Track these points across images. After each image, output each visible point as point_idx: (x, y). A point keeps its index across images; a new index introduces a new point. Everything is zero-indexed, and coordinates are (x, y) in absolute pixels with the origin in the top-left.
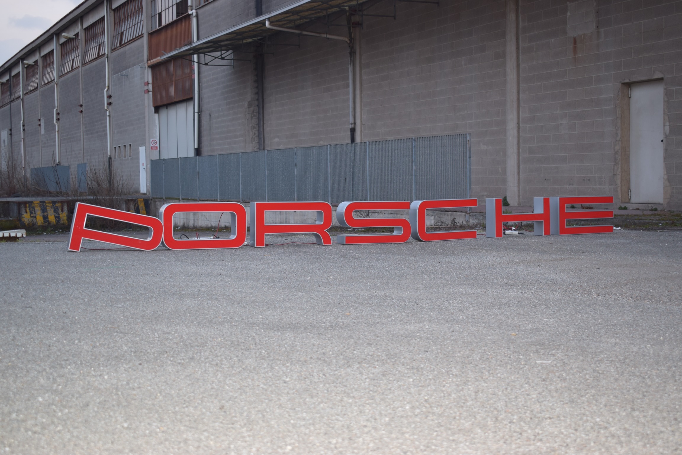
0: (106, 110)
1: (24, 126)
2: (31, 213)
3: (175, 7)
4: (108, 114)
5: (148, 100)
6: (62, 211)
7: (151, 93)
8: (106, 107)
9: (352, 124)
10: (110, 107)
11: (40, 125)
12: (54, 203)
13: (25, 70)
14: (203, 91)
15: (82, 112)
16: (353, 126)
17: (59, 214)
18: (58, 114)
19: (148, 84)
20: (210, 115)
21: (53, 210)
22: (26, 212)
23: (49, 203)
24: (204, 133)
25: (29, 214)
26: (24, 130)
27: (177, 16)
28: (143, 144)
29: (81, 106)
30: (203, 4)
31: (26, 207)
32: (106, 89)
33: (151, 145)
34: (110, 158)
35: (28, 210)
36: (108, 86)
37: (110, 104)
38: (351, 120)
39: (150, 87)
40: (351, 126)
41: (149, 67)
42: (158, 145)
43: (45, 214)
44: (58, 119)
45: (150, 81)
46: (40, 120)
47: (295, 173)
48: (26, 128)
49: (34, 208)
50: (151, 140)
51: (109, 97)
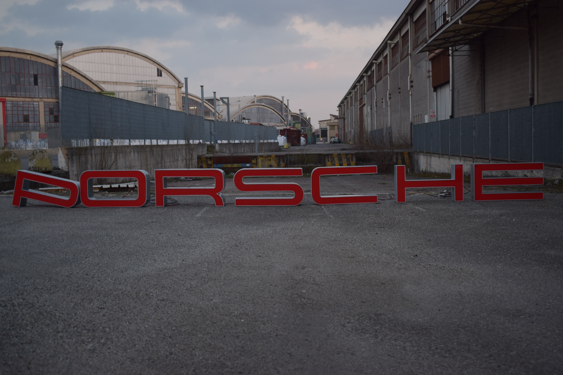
0: (409, 91)
1: (376, 103)
2: (332, 161)
3: (442, 16)
4: (410, 94)
5: (429, 84)
6: (352, 160)
7: (431, 78)
8: (409, 89)
9: (531, 95)
10: (412, 89)
11: (383, 102)
12: (347, 155)
13: (377, 66)
14: (456, 74)
15: (400, 92)
16: (532, 96)
17: (350, 162)
18: (390, 94)
19: (429, 71)
20: (458, 92)
21: (346, 160)
22: (329, 161)
23: (344, 155)
24: (455, 105)
25: (330, 162)
26: (376, 105)
27: (443, 23)
28: (426, 114)
29: (400, 88)
30: (456, 11)
31: (329, 158)
32: (409, 77)
33: (431, 114)
34: (411, 123)
35: (330, 160)
36: (411, 75)
37: (412, 86)
38: (530, 91)
39: (431, 73)
40: (530, 97)
41: (430, 60)
42: (435, 114)
43: (341, 162)
44: (390, 98)
45: (431, 70)
46: (382, 99)
47: (474, 135)
48: (378, 104)
49: (333, 158)
50: (431, 110)
51: (412, 82)
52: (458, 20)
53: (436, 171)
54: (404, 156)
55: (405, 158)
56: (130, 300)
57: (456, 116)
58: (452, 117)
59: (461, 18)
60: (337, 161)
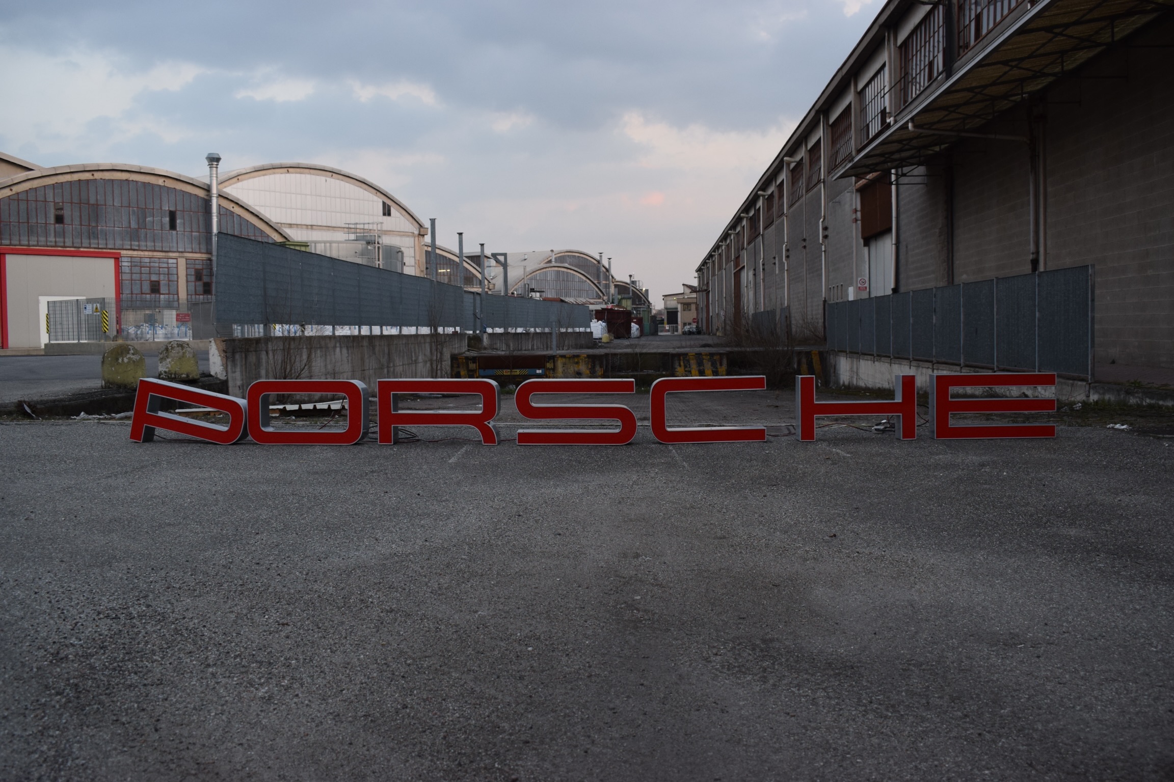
0: (822, 244)
1: (763, 265)
2: (685, 367)
3: (879, 115)
4: (823, 249)
5: (855, 232)
6: (721, 365)
7: (859, 222)
8: (821, 241)
9: (1033, 253)
10: (826, 241)
11: (775, 264)
12: (712, 355)
13: (766, 201)
14: (902, 217)
15: (805, 247)
16: (1034, 256)
17: (717, 368)
18: (788, 250)
19: (856, 211)
20: (907, 247)
21: (710, 363)
22: (680, 366)
23: (706, 355)
24: (902, 269)
25: (683, 368)
26: (764, 269)
27: (881, 126)
28: (851, 285)
29: (804, 240)
30: (903, 107)
31: (680, 360)
32: (822, 220)
33: (859, 285)
34: (825, 301)
35: (682, 364)
36: (824, 216)
37: (825, 237)
38: (1032, 248)
39: (859, 214)
40: (1031, 257)
41: (857, 190)
42: (867, 285)
43: (701, 368)
44: (788, 257)
45: (859, 208)
46: (775, 258)
47: (934, 321)
48: (766, 267)
49: (688, 361)
50: (859, 279)
51: (825, 229)
52: (907, 122)
53: (868, 385)
54: (812, 359)
55: (814, 361)
56: (332, 610)
57: (902, 289)
58: (895, 290)
59: (912, 119)
60: (694, 367)
